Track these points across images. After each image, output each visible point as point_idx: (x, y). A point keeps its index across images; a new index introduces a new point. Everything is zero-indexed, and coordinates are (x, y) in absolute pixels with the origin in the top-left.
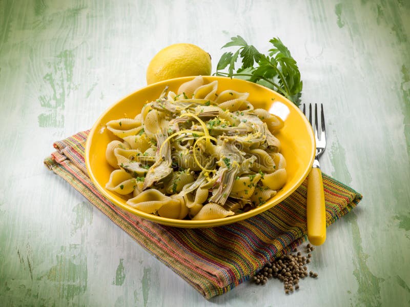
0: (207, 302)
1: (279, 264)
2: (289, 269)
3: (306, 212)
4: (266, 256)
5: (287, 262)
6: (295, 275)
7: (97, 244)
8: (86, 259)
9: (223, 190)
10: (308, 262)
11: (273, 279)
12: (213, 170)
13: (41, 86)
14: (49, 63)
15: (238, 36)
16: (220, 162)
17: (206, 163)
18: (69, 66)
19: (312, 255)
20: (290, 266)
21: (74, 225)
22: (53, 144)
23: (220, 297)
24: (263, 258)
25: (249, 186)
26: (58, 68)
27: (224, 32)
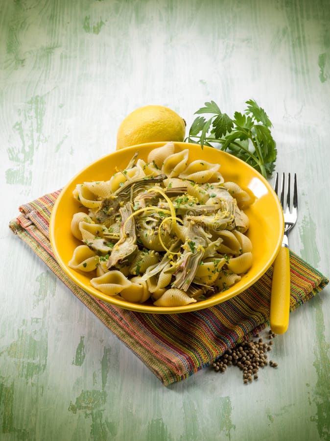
0: (165, 388)
1: (240, 351)
2: (249, 357)
3: (270, 295)
4: (227, 343)
5: (247, 349)
6: (255, 364)
7: (59, 319)
8: (47, 335)
9: (187, 276)
10: (269, 349)
11: (232, 366)
12: (178, 252)
13: (10, 137)
14: (20, 110)
15: (212, 101)
16: (185, 246)
17: (171, 244)
18: (40, 114)
19: (273, 343)
20: (250, 354)
21: (36, 296)
22: (18, 207)
23: (179, 383)
24: (224, 346)
25: (213, 272)
26: (29, 116)
27: (201, 81)
